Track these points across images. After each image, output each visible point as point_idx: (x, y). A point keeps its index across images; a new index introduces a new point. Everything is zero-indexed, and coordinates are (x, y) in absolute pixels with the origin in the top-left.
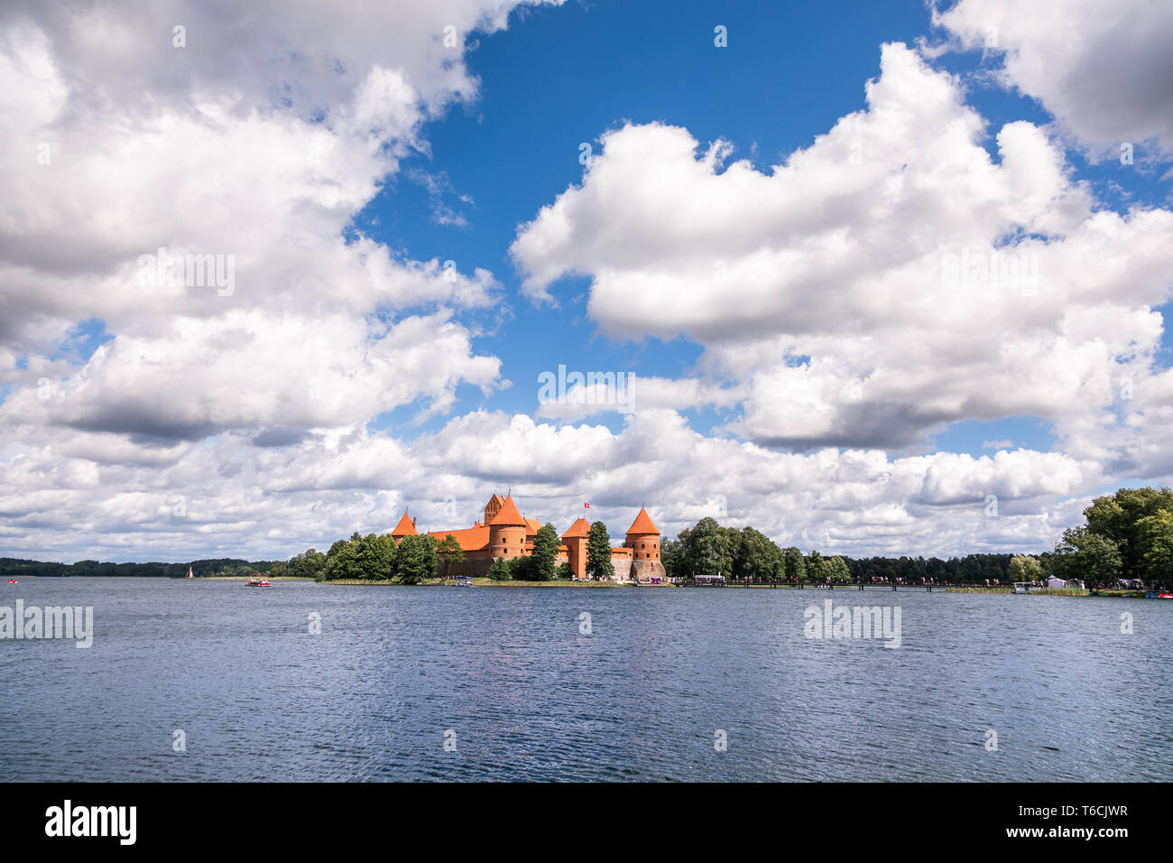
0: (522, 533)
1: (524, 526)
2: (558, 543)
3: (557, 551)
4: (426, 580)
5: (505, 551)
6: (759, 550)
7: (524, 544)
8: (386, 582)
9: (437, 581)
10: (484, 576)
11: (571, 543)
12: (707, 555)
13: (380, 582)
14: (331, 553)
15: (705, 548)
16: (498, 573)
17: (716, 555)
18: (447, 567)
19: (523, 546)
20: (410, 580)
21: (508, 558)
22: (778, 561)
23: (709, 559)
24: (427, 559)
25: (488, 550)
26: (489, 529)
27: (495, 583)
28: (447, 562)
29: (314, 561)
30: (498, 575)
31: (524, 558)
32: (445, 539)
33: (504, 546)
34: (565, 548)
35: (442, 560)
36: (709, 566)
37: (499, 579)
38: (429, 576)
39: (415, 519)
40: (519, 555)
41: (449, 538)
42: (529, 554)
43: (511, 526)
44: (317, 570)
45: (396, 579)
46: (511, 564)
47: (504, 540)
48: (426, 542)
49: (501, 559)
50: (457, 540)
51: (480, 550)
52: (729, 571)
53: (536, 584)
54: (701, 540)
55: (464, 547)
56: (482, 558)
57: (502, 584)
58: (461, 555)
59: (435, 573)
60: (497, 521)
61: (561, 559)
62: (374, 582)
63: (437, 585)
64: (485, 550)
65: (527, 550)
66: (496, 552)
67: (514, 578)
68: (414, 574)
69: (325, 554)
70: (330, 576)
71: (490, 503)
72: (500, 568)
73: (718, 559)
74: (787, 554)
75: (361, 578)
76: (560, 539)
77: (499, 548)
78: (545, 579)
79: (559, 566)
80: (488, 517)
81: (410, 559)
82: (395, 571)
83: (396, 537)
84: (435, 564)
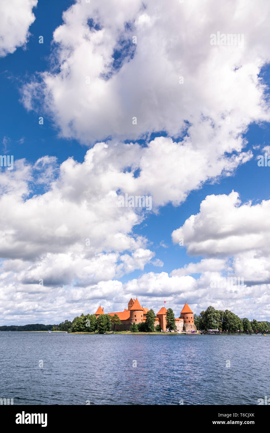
0: (142, 313)
1: (142, 310)
2: (155, 317)
3: (155, 320)
4: (107, 332)
5: (136, 320)
6: (231, 318)
7: (143, 317)
8: (93, 333)
9: (111, 332)
10: (128, 330)
11: (160, 317)
12: (212, 321)
13: (91, 333)
14: (74, 322)
15: (211, 319)
16: (134, 329)
17: (216, 321)
18: (115, 327)
19: (142, 318)
20: (101, 332)
21: (137, 323)
22: (240, 324)
23: (213, 323)
24: (108, 324)
25: (130, 320)
26: (130, 312)
27: (132, 333)
28: (115, 324)
29: (67, 325)
30: (133, 330)
31: (143, 322)
32: (114, 316)
33: (135, 318)
34: (158, 319)
35: (113, 324)
36: (213, 326)
37: (134, 332)
38: (108, 330)
39: (103, 308)
40: (141, 322)
41: (115, 315)
42: (144, 321)
43: (138, 310)
44: (68, 328)
45: (96, 331)
46: (138, 326)
47: (135, 316)
48: (107, 317)
49: (134, 323)
50: (118, 316)
51: (127, 320)
52: (221, 328)
53: (147, 333)
54: (209, 315)
55: (121, 319)
56: (127, 323)
57: (135, 333)
58: (120, 322)
59: (110, 329)
60: (132, 308)
61: (156, 323)
62: (89, 333)
63: (112, 334)
64: (128, 320)
65: (144, 320)
66: (133, 321)
67: (140, 331)
68: (103, 329)
69: (72, 322)
70: (73, 331)
71: (130, 301)
72: (134, 327)
73: (216, 323)
74: (243, 321)
75: (84, 331)
76: (156, 315)
77: (134, 319)
78: (151, 331)
79: (156, 326)
80: (129, 307)
81: (101, 324)
82: (96, 328)
83: (96, 315)
84: (111, 326)
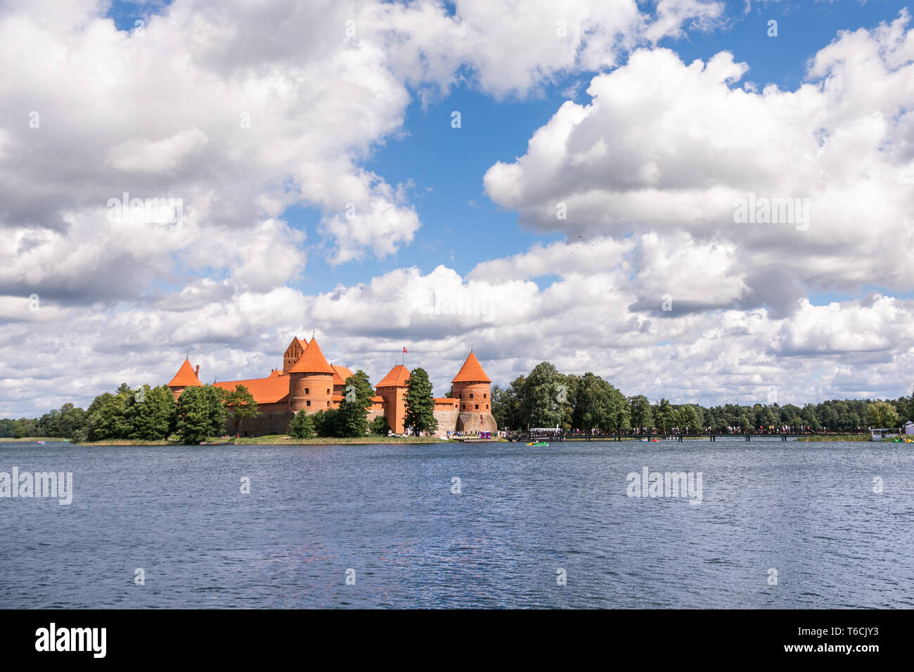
0: (329, 382)
1: (331, 374)
2: (371, 394)
3: (370, 403)
4: (211, 439)
5: (309, 403)
6: (599, 397)
7: (331, 395)
8: (163, 442)
9: (226, 439)
10: (283, 433)
11: (387, 394)
12: (544, 405)
13: (155, 443)
14: (93, 408)
15: (543, 398)
16: (301, 429)
17: (555, 406)
18: (237, 424)
19: (330, 397)
20: (191, 439)
21: (311, 412)
22: (623, 411)
23: (546, 410)
24: (212, 415)
25: (288, 402)
26: (288, 378)
27: (295, 442)
28: (238, 417)
29: (72, 419)
30: (299, 432)
31: (330, 411)
32: (235, 390)
33: (306, 397)
34: (380, 399)
35: (232, 415)
36: (547, 419)
37: (301, 437)
38: (217, 434)
39: (198, 367)
40: (325, 408)
41: (240, 389)
42: (336, 407)
43: (315, 374)
44: (75, 428)
45: (173, 438)
46: (315, 419)
47: (307, 391)
48: (211, 394)
49: (302, 413)
50: (250, 391)
51: (278, 403)
52: (569, 423)
53: (344, 441)
54: (538, 388)
55: (258, 399)
56: (279, 412)
57: (304, 441)
58: (255, 409)
59: (222, 431)
60: (298, 368)
61: (375, 412)
62: (147, 443)
63: (227, 444)
64: (284, 402)
65: (335, 402)
66: (297, 405)
67: (320, 436)
68: (197, 432)
69: (85, 409)
70: (92, 437)
71: (291, 347)
72: (301, 423)
73: (557, 409)
74: (633, 403)
75: (132, 438)
76: (375, 390)
77: (301, 401)
78: (356, 435)
79: (372, 420)
80: (288, 363)
81: (191, 414)
82: (173, 428)
83: (174, 388)
84: (222, 420)
